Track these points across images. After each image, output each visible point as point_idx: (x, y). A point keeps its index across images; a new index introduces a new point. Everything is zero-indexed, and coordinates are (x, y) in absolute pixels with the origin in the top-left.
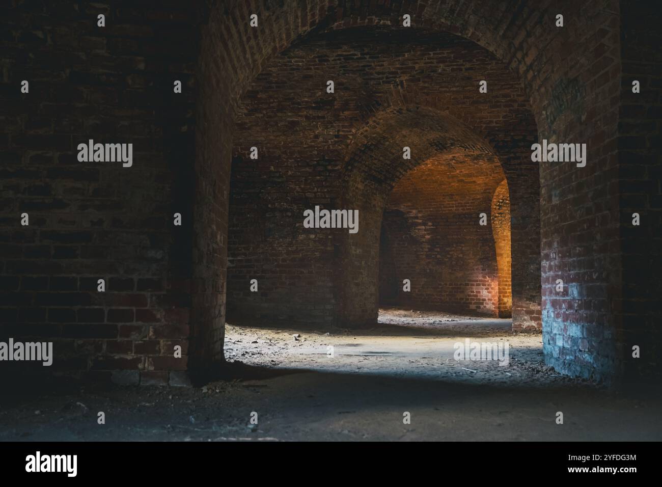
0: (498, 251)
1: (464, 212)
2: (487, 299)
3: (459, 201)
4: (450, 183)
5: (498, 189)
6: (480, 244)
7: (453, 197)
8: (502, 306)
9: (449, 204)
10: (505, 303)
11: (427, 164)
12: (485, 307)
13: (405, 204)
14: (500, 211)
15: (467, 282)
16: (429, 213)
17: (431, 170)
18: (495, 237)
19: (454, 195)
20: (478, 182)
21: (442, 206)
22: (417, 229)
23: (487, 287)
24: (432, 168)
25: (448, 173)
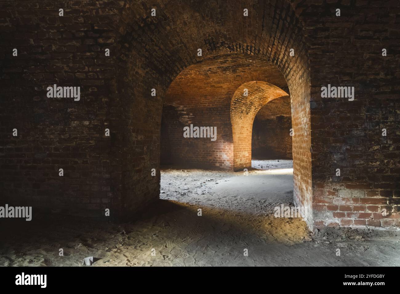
0: (233, 131)
1: (213, 107)
2: (226, 160)
3: (211, 100)
4: (205, 88)
5: (236, 92)
6: (222, 127)
7: (207, 97)
8: (235, 164)
9: (204, 102)
10: (236, 163)
11: (191, 74)
12: (225, 165)
13: (176, 102)
14: (235, 106)
15: (214, 150)
16: (191, 107)
17: (193, 78)
18: (232, 122)
19: (207, 96)
20: (224, 87)
21: (199, 103)
22: (183, 118)
23: (226, 153)
24: (195, 77)
25: (205, 81)
